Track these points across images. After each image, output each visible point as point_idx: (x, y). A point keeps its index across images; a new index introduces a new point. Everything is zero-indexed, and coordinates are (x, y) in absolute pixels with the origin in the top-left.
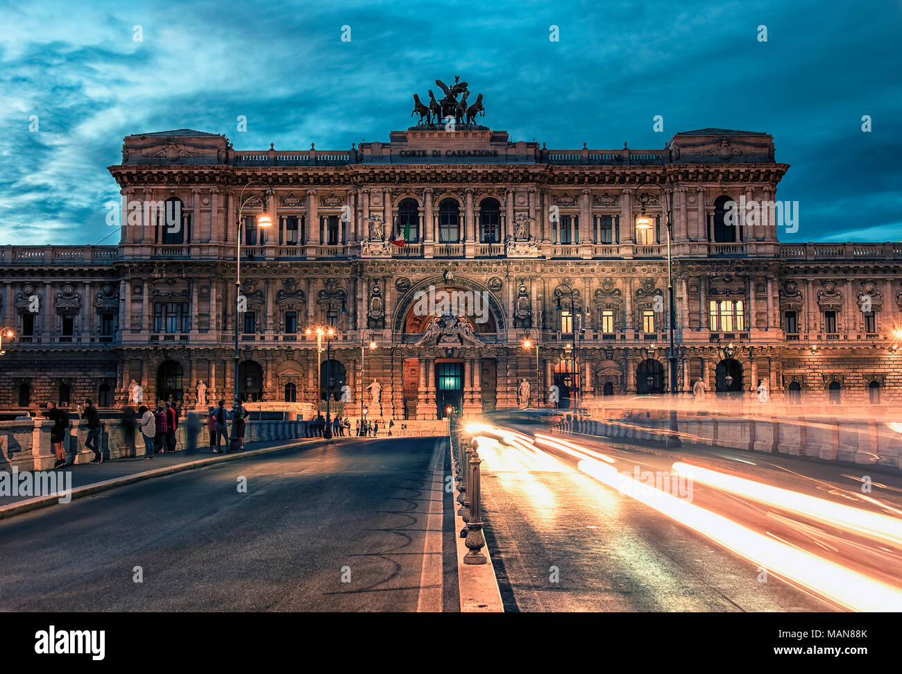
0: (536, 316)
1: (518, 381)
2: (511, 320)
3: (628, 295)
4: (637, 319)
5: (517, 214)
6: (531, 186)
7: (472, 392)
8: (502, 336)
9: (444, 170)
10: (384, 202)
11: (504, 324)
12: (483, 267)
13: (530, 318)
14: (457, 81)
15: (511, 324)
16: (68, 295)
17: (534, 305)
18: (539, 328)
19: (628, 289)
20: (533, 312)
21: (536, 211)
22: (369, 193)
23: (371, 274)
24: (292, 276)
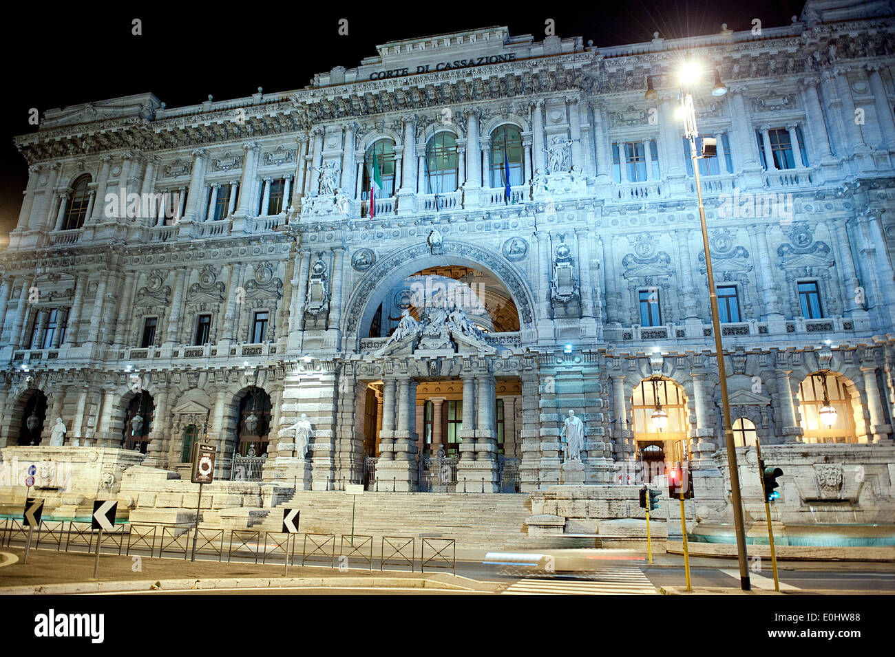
0: (589, 296)
1: (560, 417)
2: (542, 306)
3: (763, 253)
4: (787, 298)
5: (549, 137)
6: (572, 94)
7: (475, 440)
8: (529, 335)
9: (429, 83)
10: (343, 144)
11: (532, 315)
12: (493, 222)
13: (578, 299)
15: (544, 312)
17: (585, 278)
18: (597, 319)
19: (762, 244)
20: (585, 288)
21: (582, 131)
22: (323, 134)
23: (312, 245)
24: (210, 262)
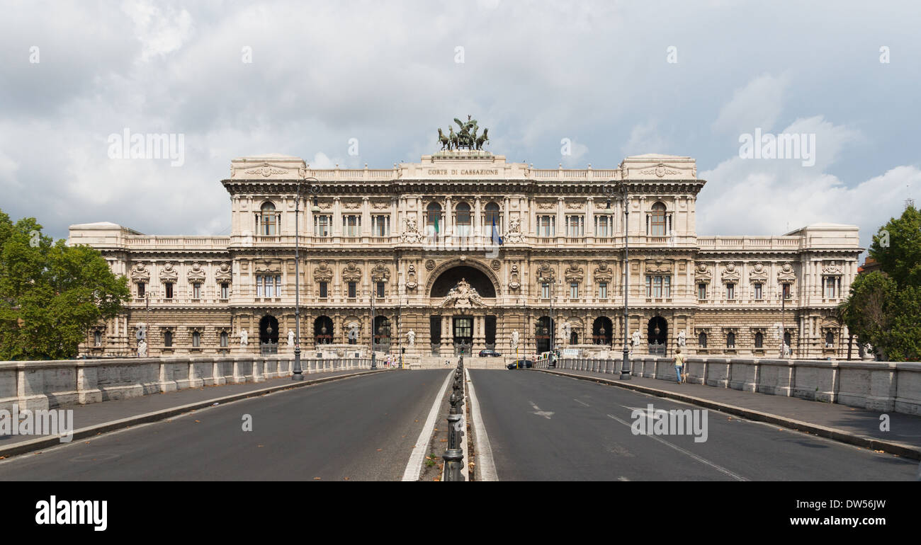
0: (524, 286)
3: (589, 272)
5: (511, 214)
6: (522, 195)
7: (479, 339)
8: (500, 299)
9: (459, 183)
10: (417, 205)
11: (501, 292)
13: (519, 288)
14: (469, 119)
15: (506, 291)
16: (196, 270)
17: (523, 279)
18: (525, 294)
19: (589, 268)
20: (522, 283)
22: (406, 199)
23: (407, 257)
24: (353, 258)
